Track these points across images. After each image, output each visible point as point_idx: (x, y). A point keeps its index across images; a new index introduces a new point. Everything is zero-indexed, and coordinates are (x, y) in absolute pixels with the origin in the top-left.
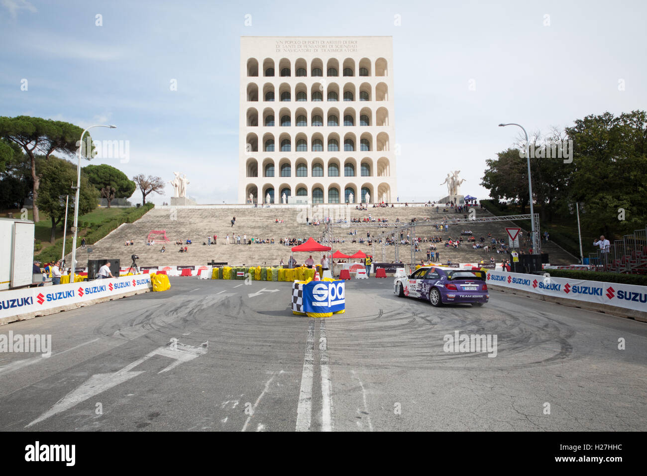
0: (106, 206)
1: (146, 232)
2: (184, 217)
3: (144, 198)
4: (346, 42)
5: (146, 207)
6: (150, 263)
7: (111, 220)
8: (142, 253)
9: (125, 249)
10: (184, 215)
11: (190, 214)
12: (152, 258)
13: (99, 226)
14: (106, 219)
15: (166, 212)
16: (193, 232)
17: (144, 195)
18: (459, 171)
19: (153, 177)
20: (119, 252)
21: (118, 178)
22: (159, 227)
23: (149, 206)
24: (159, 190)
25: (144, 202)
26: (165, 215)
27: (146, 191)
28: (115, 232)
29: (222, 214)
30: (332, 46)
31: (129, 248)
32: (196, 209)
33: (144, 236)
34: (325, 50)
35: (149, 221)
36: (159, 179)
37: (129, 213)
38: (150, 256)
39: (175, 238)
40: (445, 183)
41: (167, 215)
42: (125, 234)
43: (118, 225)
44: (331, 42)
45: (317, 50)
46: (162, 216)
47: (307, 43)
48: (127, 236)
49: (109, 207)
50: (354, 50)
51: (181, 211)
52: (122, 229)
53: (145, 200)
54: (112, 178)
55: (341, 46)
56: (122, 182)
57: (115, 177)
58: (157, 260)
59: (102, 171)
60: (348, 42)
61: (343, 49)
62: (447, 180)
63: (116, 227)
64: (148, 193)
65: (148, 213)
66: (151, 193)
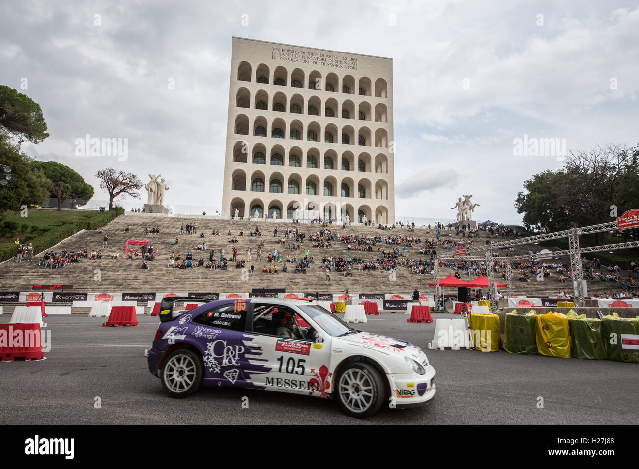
0: (57, 209)
1: (118, 243)
2: (168, 227)
3: (111, 201)
4: (346, 59)
5: (114, 212)
6: (134, 286)
7: (64, 223)
8: (118, 271)
9: (90, 263)
10: (167, 225)
11: (175, 223)
12: (136, 278)
13: (45, 230)
14: (56, 222)
15: (141, 220)
16: (189, 244)
17: (112, 196)
18: (471, 196)
19: (127, 173)
20: (79, 268)
21: (71, 179)
22: (137, 236)
23: (118, 211)
24: (134, 191)
25: (111, 205)
26: (141, 223)
27: (115, 191)
28: (70, 240)
29: (219, 226)
30: (332, 61)
31: (95, 262)
32: (182, 219)
33: (116, 248)
34: (324, 64)
35: (118, 229)
36: (134, 176)
37: (90, 217)
38: (133, 276)
39: (164, 251)
40: (455, 208)
41: (143, 223)
42: (85, 243)
43: (75, 230)
44: (330, 57)
45: (316, 63)
46: (135, 224)
47: (306, 54)
48: (89, 246)
49: (60, 210)
50: (354, 68)
51: (161, 220)
52: (81, 237)
53: (113, 203)
54: (63, 178)
55: (341, 62)
56: (77, 184)
57: (67, 178)
58: (146, 282)
59: (51, 168)
60: (348, 59)
61: (343, 65)
62: (457, 204)
63: (72, 234)
64: (118, 193)
65: (116, 220)
66: (121, 194)
